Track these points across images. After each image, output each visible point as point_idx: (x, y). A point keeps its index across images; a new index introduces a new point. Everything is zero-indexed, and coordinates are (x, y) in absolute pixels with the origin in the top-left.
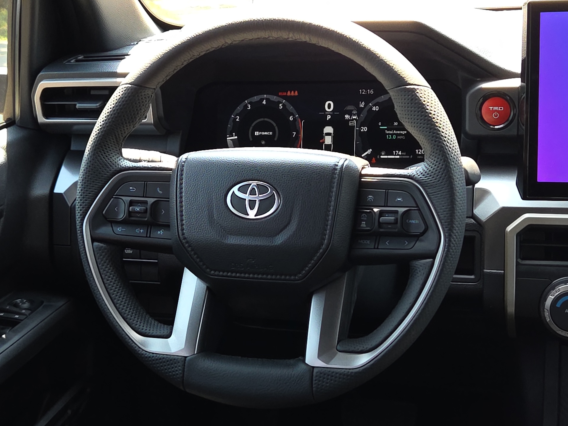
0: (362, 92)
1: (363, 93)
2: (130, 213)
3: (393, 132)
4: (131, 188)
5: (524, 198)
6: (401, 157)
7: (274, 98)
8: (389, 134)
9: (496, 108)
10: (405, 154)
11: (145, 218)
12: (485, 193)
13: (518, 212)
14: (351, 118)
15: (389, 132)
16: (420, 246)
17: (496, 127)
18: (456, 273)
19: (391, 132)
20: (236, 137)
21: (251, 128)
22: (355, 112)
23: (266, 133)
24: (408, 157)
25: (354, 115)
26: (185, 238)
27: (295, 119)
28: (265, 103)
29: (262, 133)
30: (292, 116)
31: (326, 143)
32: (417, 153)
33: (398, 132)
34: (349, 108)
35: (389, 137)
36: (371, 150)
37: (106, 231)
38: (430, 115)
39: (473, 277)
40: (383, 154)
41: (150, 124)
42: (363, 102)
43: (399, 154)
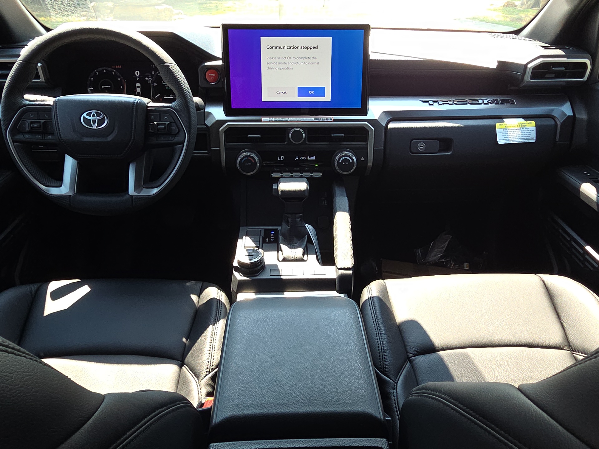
0: (153, 66)
2: (32, 128)
4: (31, 115)
5: (226, 115)
6: (173, 98)
7: (110, 69)
9: (212, 75)
11: (40, 130)
12: (210, 114)
13: (224, 122)
16: (177, 139)
17: (212, 83)
18: (194, 150)
20: (92, 89)
21: (100, 84)
22: (150, 76)
23: (107, 87)
25: (150, 78)
26: (62, 139)
27: (121, 79)
28: (105, 72)
30: (119, 78)
31: (138, 91)
34: (147, 74)
36: (159, 94)
37: (20, 137)
38: (177, 78)
39: (206, 151)
41: (43, 82)
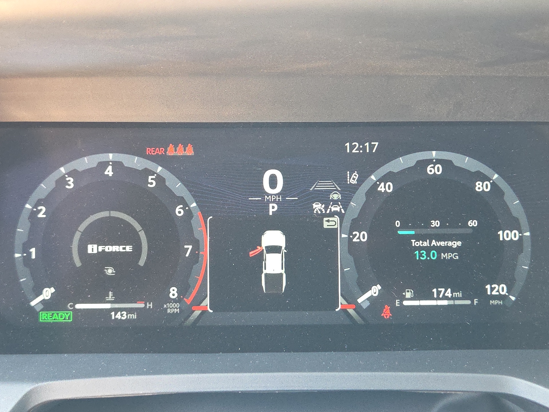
0: (352, 147)
1: (354, 151)
3: (430, 243)
6: (451, 302)
8: (420, 248)
10: (459, 294)
14: (328, 212)
15: (420, 243)
19: (426, 244)
21: (77, 236)
22: (336, 196)
24: (468, 302)
25: (335, 202)
27: (189, 214)
28: (111, 174)
29: (107, 247)
30: (182, 206)
32: (489, 293)
33: (442, 244)
34: (321, 186)
35: (421, 255)
36: (379, 287)
40: (408, 295)
42: (356, 173)
43: (446, 295)
